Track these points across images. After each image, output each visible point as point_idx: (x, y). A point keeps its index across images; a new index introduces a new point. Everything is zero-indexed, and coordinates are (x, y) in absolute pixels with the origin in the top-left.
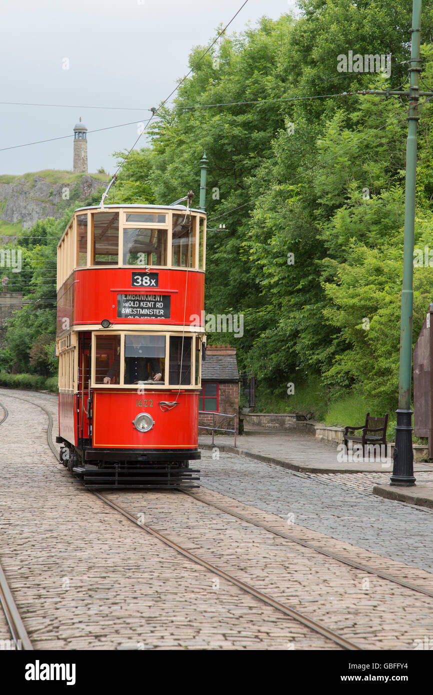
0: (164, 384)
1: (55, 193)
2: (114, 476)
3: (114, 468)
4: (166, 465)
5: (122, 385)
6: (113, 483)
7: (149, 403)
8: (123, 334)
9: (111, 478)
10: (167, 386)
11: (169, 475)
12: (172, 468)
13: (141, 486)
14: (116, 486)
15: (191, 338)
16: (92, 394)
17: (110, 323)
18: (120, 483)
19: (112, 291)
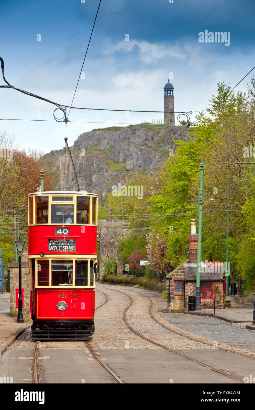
0: (72, 286)
1: (149, 138)
2: (48, 334)
3: (47, 329)
4: (75, 328)
5: (50, 286)
6: (47, 337)
7: (65, 296)
8: (50, 260)
9: (45, 335)
10: (74, 286)
11: (76, 333)
12: (77, 329)
13: (61, 339)
14: (49, 339)
15: (87, 261)
16: (36, 291)
17: (44, 254)
18: (50, 337)
19: (45, 237)
